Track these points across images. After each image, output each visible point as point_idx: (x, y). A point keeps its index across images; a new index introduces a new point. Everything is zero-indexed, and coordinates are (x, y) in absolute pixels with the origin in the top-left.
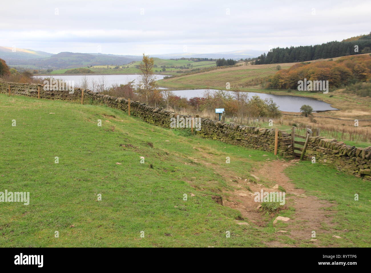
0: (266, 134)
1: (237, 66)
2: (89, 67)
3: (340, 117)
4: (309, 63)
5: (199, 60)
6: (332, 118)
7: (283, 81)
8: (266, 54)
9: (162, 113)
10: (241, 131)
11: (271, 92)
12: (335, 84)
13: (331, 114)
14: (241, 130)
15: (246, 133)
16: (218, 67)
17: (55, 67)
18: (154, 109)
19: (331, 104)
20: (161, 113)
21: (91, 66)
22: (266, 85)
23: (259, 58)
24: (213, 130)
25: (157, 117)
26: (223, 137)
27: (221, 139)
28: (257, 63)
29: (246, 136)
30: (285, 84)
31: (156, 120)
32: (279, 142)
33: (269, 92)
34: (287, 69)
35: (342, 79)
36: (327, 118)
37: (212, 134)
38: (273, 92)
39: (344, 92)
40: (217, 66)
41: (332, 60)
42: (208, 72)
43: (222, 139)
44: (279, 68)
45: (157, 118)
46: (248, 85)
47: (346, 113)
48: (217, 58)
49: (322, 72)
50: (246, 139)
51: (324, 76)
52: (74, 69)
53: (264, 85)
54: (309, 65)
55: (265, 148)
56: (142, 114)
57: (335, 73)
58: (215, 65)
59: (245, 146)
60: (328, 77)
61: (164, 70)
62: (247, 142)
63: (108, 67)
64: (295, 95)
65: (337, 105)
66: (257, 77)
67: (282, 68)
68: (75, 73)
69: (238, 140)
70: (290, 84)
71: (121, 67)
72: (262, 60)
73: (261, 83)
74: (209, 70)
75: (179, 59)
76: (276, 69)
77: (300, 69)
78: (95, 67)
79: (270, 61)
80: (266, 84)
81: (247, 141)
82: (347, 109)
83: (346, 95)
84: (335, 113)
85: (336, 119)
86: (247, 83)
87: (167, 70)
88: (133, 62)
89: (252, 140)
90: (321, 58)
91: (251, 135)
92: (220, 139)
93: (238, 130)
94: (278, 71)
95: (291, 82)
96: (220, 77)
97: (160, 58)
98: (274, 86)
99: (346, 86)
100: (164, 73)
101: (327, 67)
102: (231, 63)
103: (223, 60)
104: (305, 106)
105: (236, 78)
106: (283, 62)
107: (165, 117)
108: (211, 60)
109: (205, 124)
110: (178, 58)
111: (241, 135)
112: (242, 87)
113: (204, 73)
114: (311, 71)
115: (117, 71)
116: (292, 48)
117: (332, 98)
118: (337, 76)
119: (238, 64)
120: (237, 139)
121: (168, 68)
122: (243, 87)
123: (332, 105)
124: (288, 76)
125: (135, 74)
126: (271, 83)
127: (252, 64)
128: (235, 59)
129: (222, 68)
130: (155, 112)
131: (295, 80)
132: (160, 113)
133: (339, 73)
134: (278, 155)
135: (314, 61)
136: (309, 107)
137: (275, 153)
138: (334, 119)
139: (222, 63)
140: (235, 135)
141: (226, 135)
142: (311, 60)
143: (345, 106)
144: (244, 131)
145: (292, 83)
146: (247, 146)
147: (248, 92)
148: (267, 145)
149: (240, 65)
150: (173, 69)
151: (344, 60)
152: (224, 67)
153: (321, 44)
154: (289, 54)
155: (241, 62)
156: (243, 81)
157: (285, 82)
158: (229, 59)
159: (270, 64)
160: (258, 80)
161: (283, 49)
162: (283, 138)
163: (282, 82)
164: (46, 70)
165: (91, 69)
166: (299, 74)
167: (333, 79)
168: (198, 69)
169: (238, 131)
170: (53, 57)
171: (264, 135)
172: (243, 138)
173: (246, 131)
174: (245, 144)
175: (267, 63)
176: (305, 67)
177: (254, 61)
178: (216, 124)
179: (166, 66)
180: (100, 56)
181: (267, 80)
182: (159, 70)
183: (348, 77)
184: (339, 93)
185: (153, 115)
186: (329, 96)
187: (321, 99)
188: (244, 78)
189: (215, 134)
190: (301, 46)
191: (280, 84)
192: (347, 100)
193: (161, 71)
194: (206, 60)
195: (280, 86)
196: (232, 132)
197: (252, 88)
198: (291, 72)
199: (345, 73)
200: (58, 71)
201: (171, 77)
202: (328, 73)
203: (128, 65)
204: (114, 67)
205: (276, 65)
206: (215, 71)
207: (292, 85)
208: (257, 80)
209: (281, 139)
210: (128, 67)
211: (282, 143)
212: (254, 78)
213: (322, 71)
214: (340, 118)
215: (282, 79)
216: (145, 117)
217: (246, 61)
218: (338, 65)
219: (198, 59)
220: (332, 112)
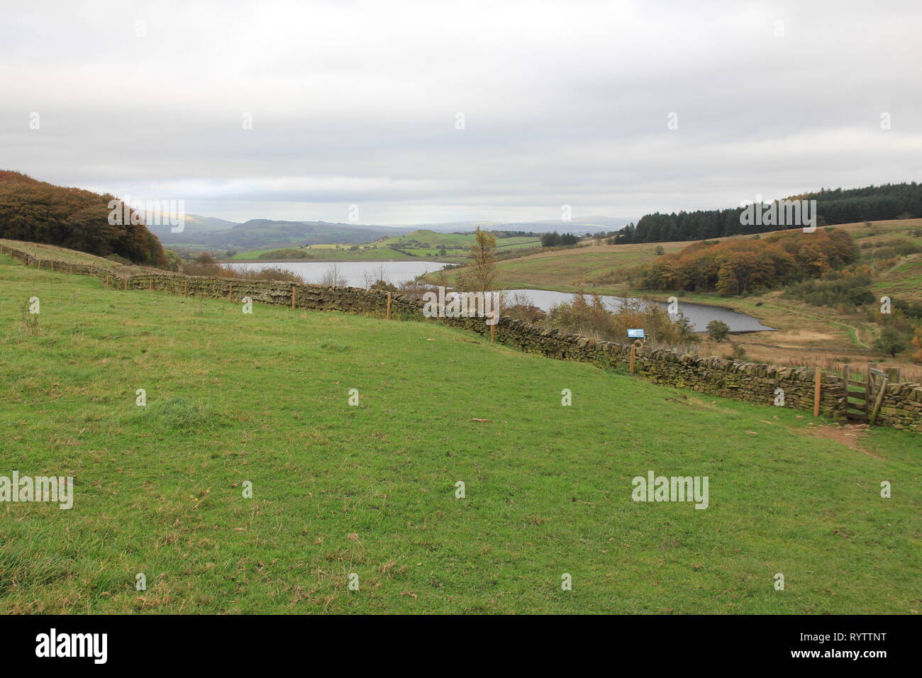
0: (792, 378)
1: (581, 247)
2: (302, 247)
3: (779, 342)
4: (717, 242)
5: (508, 235)
6: (764, 345)
7: (669, 275)
8: (635, 225)
9: (562, 338)
10: (736, 373)
11: (648, 296)
12: (766, 281)
13: (763, 337)
14: (737, 370)
15: (748, 376)
16: (546, 248)
17: (239, 247)
18: (543, 330)
19: (761, 319)
20: (558, 338)
21: (307, 245)
22: (637, 283)
23: (622, 231)
24: (676, 371)
25: (551, 344)
26: (699, 383)
27: (694, 386)
28: (619, 241)
29: (749, 381)
30: (673, 281)
31: (547, 351)
32: (822, 393)
33: (643, 295)
34: (675, 252)
35: (778, 273)
36: (756, 344)
37: (673, 378)
38: (650, 295)
39: (781, 297)
40: (544, 246)
41: (758, 238)
42: (526, 258)
43: (696, 387)
44: (660, 252)
45: (550, 346)
46: (604, 281)
47: (789, 336)
48: (545, 231)
49: (742, 260)
50: (749, 387)
51: (744, 266)
52: (276, 250)
53: (634, 282)
54: (717, 246)
55: (792, 403)
56: (518, 339)
57: (763, 262)
58: (540, 244)
59: (749, 400)
60: (752, 268)
61: (443, 253)
62: (753, 393)
63: (337, 247)
64: (693, 302)
65: (771, 321)
66: (621, 268)
67: (666, 252)
68: (277, 258)
69: (731, 388)
70: (682, 280)
71: (362, 247)
72: (627, 236)
73: (629, 278)
74: (530, 254)
75: (469, 233)
76: (653, 252)
77: (701, 253)
78: (314, 247)
79: (643, 238)
80: (638, 281)
81: (751, 390)
82: (791, 328)
83: (786, 302)
84: (769, 336)
85: (771, 347)
86: (602, 279)
87: (448, 252)
88: (386, 238)
89: (763, 389)
90: (737, 234)
91: (759, 380)
92: (691, 386)
93: (731, 370)
94: (659, 257)
95: (684, 278)
96: (550, 266)
97: (433, 229)
98: (654, 285)
99: (786, 287)
100: (443, 259)
101: (750, 250)
102: (569, 241)
103: (555, 234)
104: (716, 322)
105: (580, 268)
106: (666, 240)
107: (568, 346)
108: (531, 235)
109: (657, 358)
110: (468, 230)
111: (739, 379)
112: (592, 285)
113: (519, 259)
114: (720, 257)
115: (355, 255)
116: (683, 215)
117: (760, 308)
118: (767, 267)
119: (584, 243)
120: (730, 386)
121: (450, 249)
122: (594, 286)
123: (761, 321)
124: (678, 267)
125: (388, 261)
126: (646, 278)
127: (609, 243)
128: (576, 233)
129: (552, 250)
130: (546, 336)
131: (693, 273)
132: (556, 338)
133: (773, 262)
134: (822, 415)
135: (725, 239)
136: (723, 325)
137: (816, 413)
138: (768, 346)
139: (552, 241)
140: (724, 378)
141: (705, 379)
142: (719, 236)
143: (785, 324)
144: (743, 372)
145: (686, 278)
146: (752, 399)
147: (604, 295)
148: (795, 397)
149: (587, 245)
150: (460, 252)
151: (779, 238)
152: (557, 248)
153: (735, 209)
154: (678, 226)
155: (588, 240)
156: (596, 274)
157: (674, 277)
158: (566, 234)
159: (642, 243)
160: (623, 273)
161: (666, 216)
162: (830, 385)
163: (667, 278)
164: (225, 253)
165: (307, 250)
166: (699, 263)
167: (762, 272)
168: (508, 252)
169: (732, 372)
170: (236, 229)
171: (789, 378)
172: (742, 385)
173: (749, 373)
174: (749, 396)
175: (636, 241)
176: (709, 250)
177: (613, 238)
178: (681, 358)
179: (447, 246)
180: (322, 226)
181: (640, 272)
182: (433, 252)
183: (788, 268)
184: (773, 298)
185: (542, 342)
186: (756, 303)
187: (741, 309)
188: (595, 270)
189: (680, 377)
190: (698, 211)
191: (665, 280)
192: (788, 312)
193: (437, 255)
194: (521, 234)
195: (665, 285)
196: (718, 374)
197: (611, 288)
198: (684, 258)
199: (784, 261)
200: (245, 255)
201: (457, 267)
202: (752, 261)
203: (375, 243)
204: (350, 247)
205: (655, 245)
206: (539, 255)
207: (686, 283)
208: (620, 273)
209: (826, 387)
210: (375, 247)
211: (827, 394)
212: (615, 269)
213: (741, 258)
214: (779, 345)
215: (668, 271)
216: (523, 346)
217: (599, 236)
218: (771, 248)
219: (506, 232)
220: (764, 333)
